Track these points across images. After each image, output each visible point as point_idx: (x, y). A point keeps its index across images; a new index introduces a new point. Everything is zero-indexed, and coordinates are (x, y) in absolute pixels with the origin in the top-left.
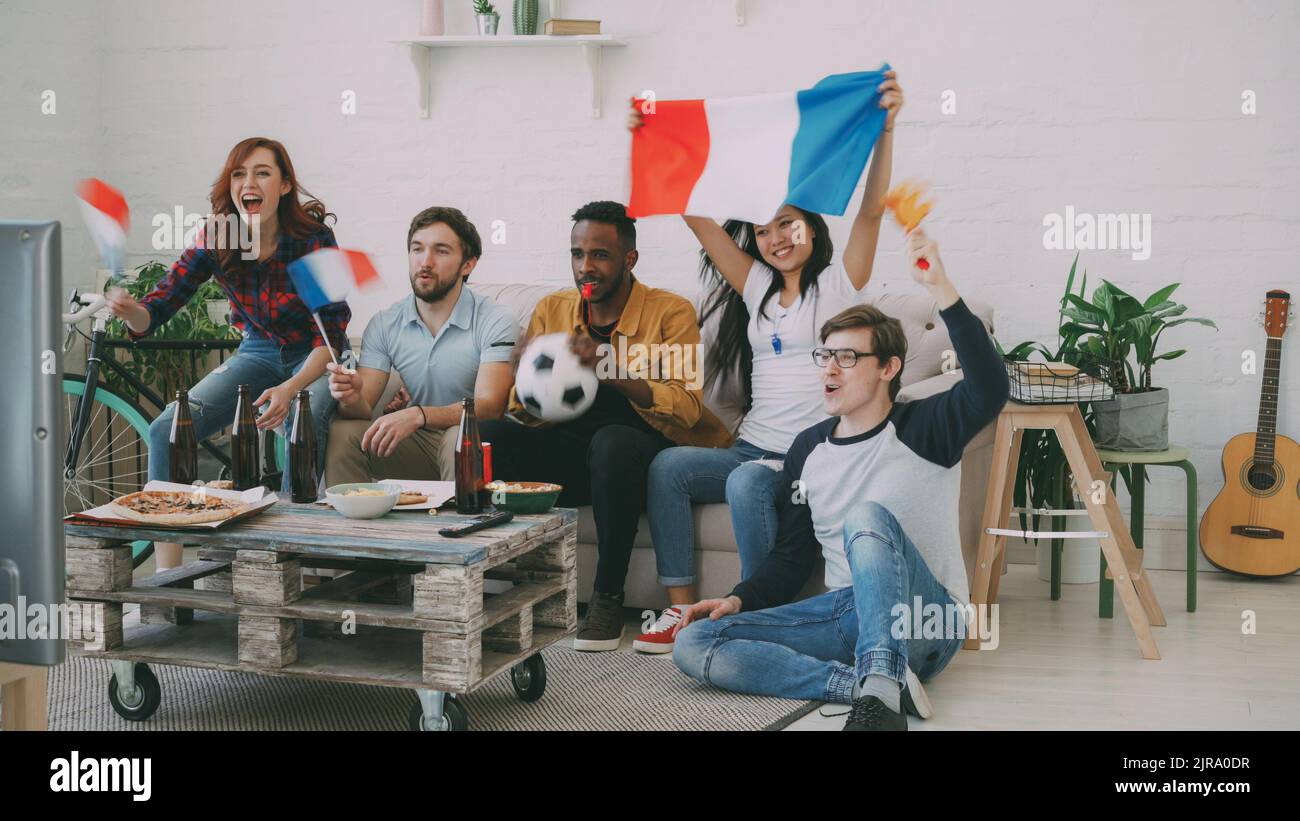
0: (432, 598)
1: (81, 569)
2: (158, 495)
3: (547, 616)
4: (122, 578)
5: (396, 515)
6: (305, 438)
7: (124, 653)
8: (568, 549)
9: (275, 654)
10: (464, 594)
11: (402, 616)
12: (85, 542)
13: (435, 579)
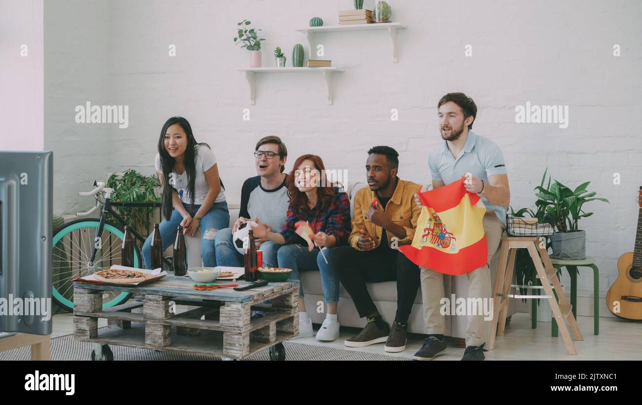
0: (228, 317)
1: (80, 303)
2: (116, 271)
3: (285, 328)
4: (97, 307)
5: (217, 281)
6: (181, 247)
7: (97, 340)
8: (295, 298)
9: (161, 341)
10: (241, 315)
11: (215, 325)
12: (82, 291)
13: (228, 309)
